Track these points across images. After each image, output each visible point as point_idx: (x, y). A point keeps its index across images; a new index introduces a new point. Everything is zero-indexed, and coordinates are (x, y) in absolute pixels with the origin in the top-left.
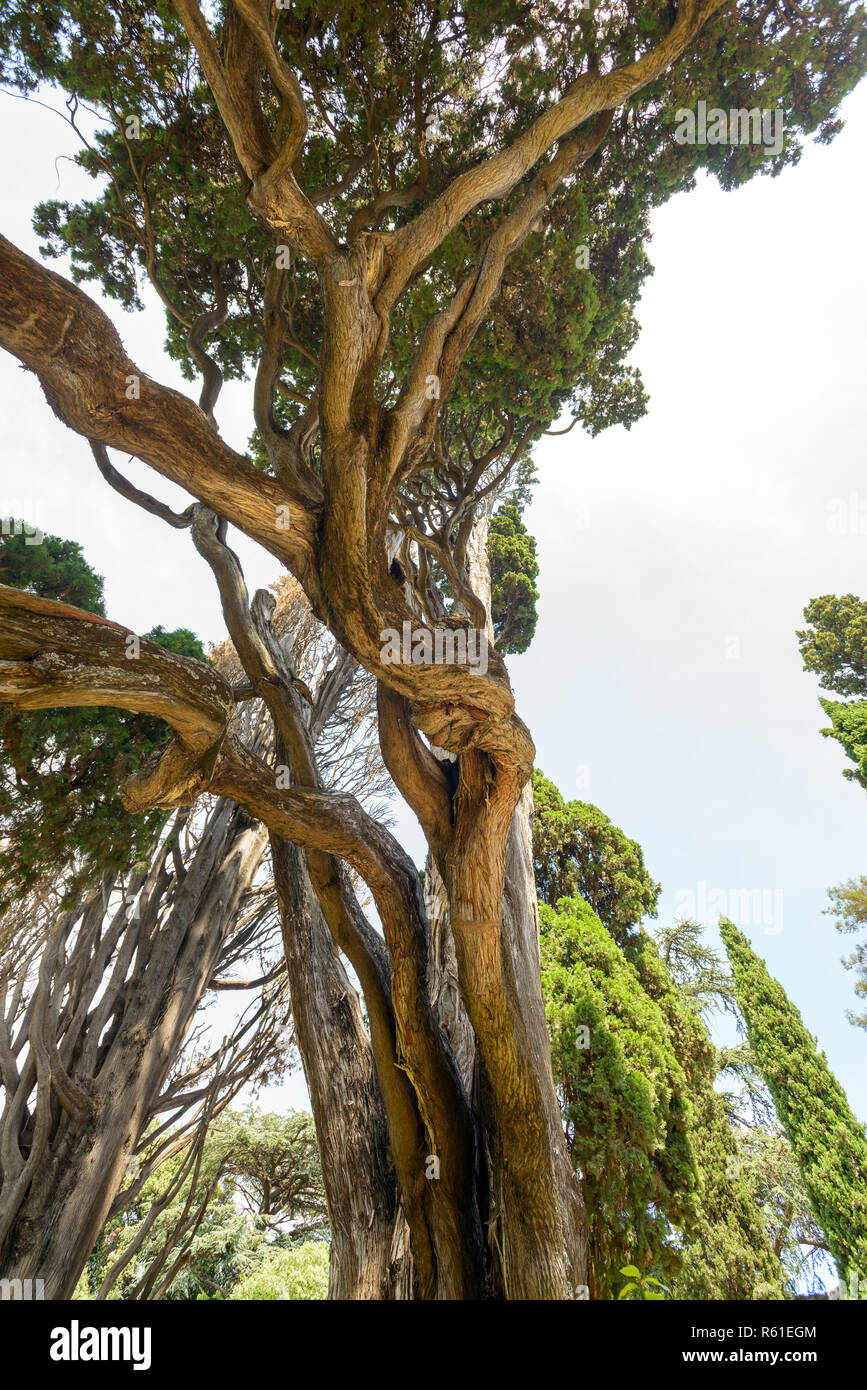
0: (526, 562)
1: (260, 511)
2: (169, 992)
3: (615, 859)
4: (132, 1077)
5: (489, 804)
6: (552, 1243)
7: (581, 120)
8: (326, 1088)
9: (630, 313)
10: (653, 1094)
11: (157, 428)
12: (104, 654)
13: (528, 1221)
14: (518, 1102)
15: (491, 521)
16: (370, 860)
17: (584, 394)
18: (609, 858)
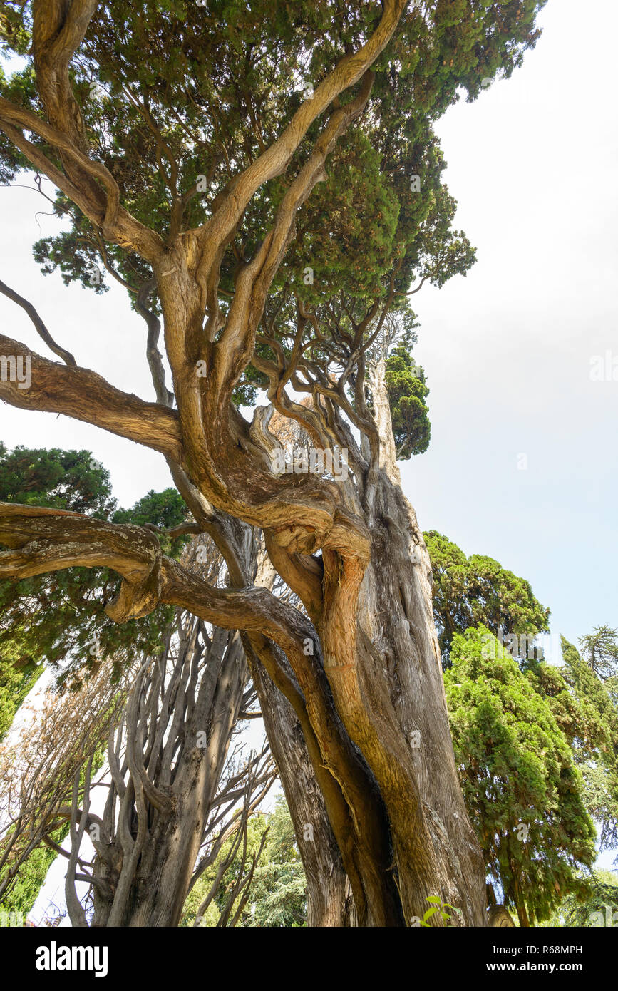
0: (415, 387)
1: (142, 428)
2: (211, 724)
3: (508, 595)
4: (195, 783)
5: (340, 584)
6: (430, 881)
7: (327, 104)
8: (293, 783)
9: (446, 194)
10: (543, 767)
11: (68, 394)
12: (67, 535)
13: (412, 867)
14: (392, 786)
15: (387, 362)
16: (279, 631)
17: (426, 259)
18: (503, 595)
